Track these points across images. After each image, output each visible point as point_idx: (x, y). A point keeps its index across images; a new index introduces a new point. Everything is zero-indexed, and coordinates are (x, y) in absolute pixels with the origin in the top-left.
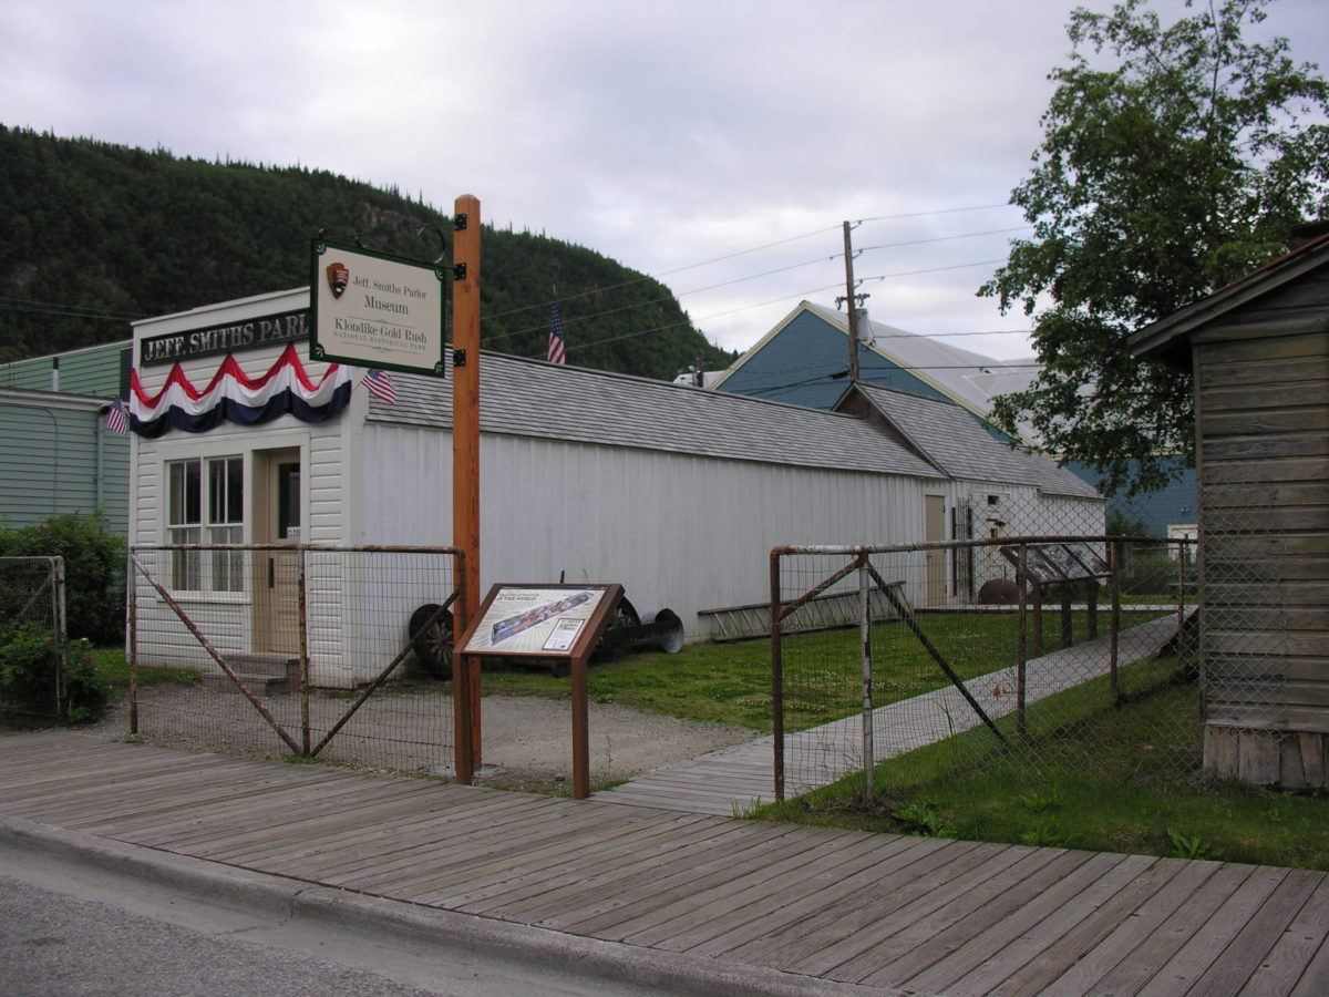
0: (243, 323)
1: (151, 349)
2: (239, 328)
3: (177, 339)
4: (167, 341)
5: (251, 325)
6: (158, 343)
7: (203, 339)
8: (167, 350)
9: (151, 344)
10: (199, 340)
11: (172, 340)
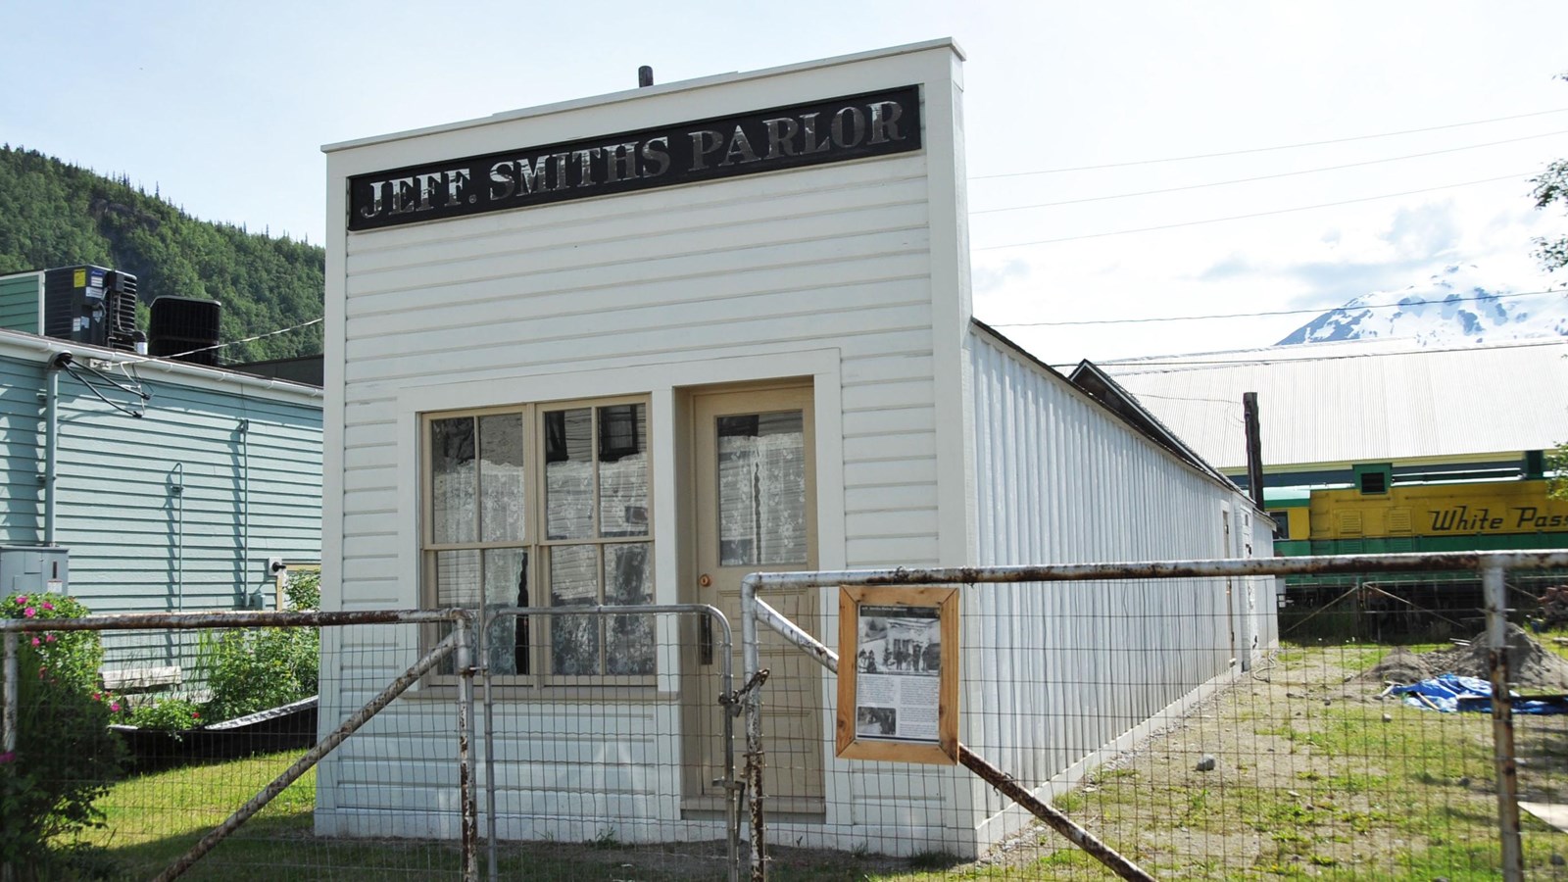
0: (640, 136)
1: (378, 195)
2: (630, 147)
3: (452, 174)
4: (424, 179)
5: (664, 140)
6: (396, 184)
7: (527, 171)
8: (425, 196)
9: (378, 187)
10: (517, 173)
11: (437, 176)
